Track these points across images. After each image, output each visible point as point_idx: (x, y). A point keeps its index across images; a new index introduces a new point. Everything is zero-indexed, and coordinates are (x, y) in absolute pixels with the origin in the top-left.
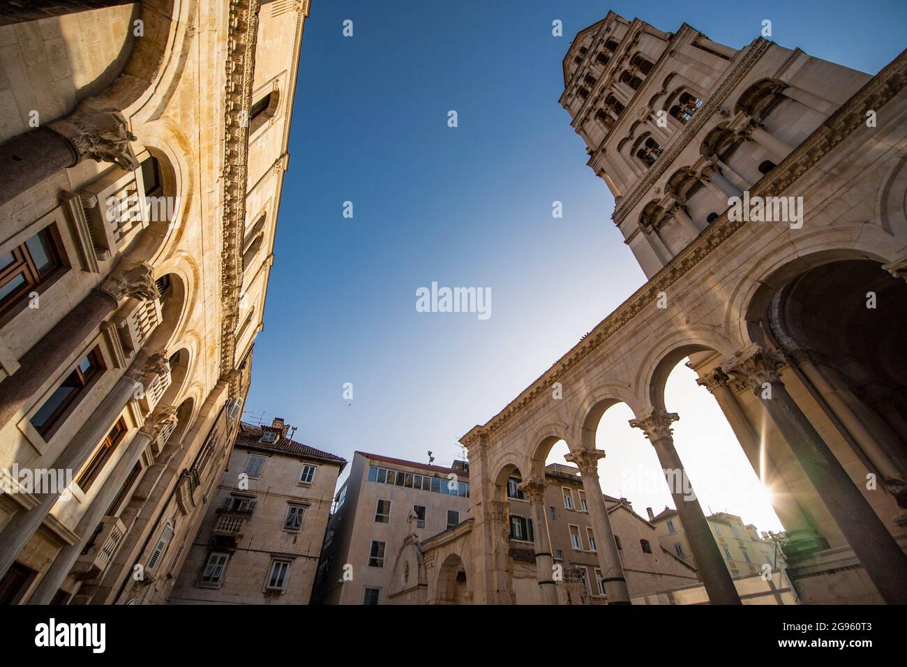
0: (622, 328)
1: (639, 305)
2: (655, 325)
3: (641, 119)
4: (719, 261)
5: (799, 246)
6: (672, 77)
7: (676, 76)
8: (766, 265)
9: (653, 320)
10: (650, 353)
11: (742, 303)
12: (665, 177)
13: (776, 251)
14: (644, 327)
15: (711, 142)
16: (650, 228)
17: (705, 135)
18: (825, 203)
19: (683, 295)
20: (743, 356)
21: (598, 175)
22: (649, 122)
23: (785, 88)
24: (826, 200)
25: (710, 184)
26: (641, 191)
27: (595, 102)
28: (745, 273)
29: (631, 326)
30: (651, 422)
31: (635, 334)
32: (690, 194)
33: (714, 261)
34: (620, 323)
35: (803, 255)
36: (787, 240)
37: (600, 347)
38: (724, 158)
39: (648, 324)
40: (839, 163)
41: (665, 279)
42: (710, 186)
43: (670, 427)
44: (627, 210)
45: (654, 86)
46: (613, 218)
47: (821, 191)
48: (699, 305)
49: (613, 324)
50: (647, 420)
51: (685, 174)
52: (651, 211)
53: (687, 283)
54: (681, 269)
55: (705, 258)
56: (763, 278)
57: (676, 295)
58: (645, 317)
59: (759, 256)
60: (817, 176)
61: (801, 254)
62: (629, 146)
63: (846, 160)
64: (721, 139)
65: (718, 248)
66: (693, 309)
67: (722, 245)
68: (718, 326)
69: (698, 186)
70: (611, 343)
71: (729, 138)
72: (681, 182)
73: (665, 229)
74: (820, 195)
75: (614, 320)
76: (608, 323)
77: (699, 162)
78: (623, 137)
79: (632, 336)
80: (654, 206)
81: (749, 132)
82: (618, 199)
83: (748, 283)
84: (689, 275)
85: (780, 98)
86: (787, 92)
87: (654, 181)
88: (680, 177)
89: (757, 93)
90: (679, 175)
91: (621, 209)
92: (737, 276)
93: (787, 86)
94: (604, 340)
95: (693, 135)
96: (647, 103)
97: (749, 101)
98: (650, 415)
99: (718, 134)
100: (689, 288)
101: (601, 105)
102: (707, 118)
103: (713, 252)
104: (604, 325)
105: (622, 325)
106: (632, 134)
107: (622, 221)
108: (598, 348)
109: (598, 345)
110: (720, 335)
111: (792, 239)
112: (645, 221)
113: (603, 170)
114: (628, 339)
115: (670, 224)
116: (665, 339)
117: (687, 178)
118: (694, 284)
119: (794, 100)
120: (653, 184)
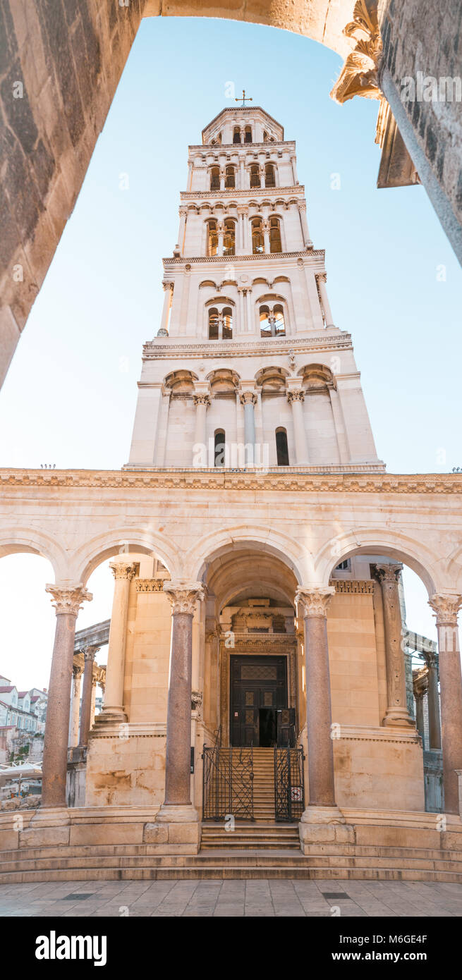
0: (97, 488)
1: (130, 483)
2: (131, 511)
3: (240, 285)
4: (219, 501)
5: (272, 536)
6: (284, 281)
7: (288, 284)
8: (244, 532)
9: (133, 505)
10: (111, 533)
11: (210, 547)
12: (217, 363)
13: (257, 528)
14: (120, 505)
15: (266, 373)
16: (168, 391)
17: (269, 365)
18: (303, 522)
19: (174, 505)
20: (185, 586)
21: (165, 284)
22: (242, 293)
23: (334, 389)
24: (305, 520)
25: (241, 405)
26: (189, 354)
27: (219, 206)
28: (229, 526)
29: (108, 494)
30: (70, 595)
31: (107, 504)
32: (221, 395)
33: (215, 498)
34: (98, 483)
35: (269, 544)
36: (269, 527)
37: (59, 489)
38: (265, 394)
39: (126, 505)
40: (329, 504)
41: (171, 481)
42: (239, 406)
43: (81, 605)
44: (164, 354)
45: (269, 268)
46: (145, 346)
47: (308, 512)
48: (180, 523)
49: (92, 479)
50: (67, 592)
51: (231, 376)
52: (181, 377)
53: (184, 497)
54: (189, 484)
55: (212, 490)
56: (236, 539)
57: (168, 501)
58: (128, 497)
59: (246, 522)
60: (314, 500)
61: (269, 543)
62: (211, 293)
63: (332, 506)
64: (275, 378)
65: (225, 491)
66: (173, 523)
67: (230, 491)
68: (183, 551)
69: (232, 395)
70: (73, 494)
71: (279, 383)
72: (224, 380)
73: (178, 403)
74: (306, 514)
75: (97, 476)
76: (88, 475)
77: (248, 382)
78: (213, 279)
79: (103, 505)
80: (189, 378)
81: (294, 399)
82: (163, 332)
83: (225, 535)
84: (190, 492)
85: (326, 390)
86: (332, 392)
87: (207, 356)
88: (225, 375)
89: (318, 371)
90: (227, 373)
91: (160, 347)
92: (221, 523)
93: (335, 389)
94: (69, 485)
95: (262, 353)
96: (254, 278)
97: (310, 372)
98: (73, 589)
99: (276, 372)
100: (184, 503)
101: (220, 217)
102: (280, 353)
103: (220, 491)
104: (83, 474)
105: (101, 486)
106: (222, 286)
107: (150, 360)
108: (56, 488)
109: (58, 485)
110: (180, 558)
111: (272, 529)
112: (169, 381)
113: (172, 285)
114: (97, 504)
115: (186, 404)
116: (132, 531)
117: (229, 380)
118: (189, 503)
119: (330, 402)
120: (204, 358)
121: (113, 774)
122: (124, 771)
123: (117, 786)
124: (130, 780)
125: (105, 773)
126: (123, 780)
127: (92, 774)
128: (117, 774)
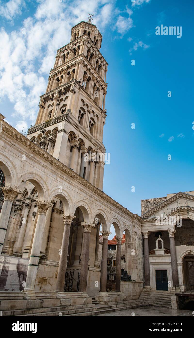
12: (81, 136)
17: (91, 146)
22: (89, 113)
26: (76, 127)
44: (71, 122)
45: (96, 109)
62: (82, 104)
78: (84, 100)
95: (90, 141)
107: (67, 121)
113: (75, 92)
120: (79, 132)
121: (43, 278)
122: (46, 277)
123: (44, 283)
124: (47, 281)
125: (41, 278)
126: (45, 281)
127: (38, 278)
128: (44, 279)
